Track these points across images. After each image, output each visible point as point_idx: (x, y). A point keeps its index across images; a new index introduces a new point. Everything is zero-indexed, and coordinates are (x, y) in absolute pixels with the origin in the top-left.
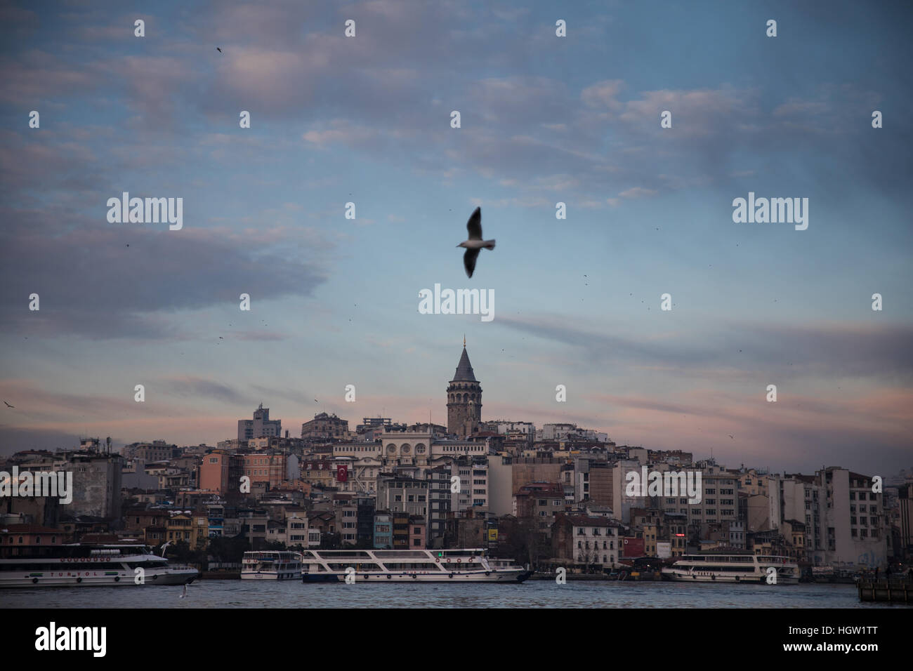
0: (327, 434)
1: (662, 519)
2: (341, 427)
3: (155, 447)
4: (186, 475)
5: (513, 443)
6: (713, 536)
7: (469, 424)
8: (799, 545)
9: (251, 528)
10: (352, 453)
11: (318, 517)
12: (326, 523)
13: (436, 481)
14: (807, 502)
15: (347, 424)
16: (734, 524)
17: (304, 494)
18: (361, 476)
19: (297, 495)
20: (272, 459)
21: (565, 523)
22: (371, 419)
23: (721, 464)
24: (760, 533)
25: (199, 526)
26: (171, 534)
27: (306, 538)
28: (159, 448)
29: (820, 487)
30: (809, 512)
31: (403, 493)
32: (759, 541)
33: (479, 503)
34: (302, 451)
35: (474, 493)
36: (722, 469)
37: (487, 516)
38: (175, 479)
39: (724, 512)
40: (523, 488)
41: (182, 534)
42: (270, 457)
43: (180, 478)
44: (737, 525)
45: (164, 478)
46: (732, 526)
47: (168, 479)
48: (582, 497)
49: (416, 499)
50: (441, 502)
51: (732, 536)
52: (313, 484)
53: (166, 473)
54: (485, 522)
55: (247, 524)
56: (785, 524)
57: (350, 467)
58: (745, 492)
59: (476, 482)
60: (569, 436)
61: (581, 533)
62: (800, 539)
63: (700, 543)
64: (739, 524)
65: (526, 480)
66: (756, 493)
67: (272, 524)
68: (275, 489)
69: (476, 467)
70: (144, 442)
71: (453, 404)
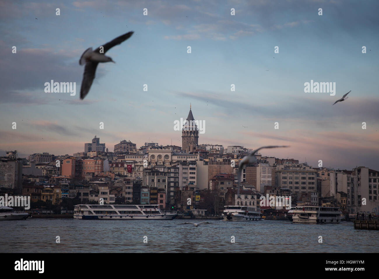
0: (126, 150)
1: (279, 191)
2: (133, 147)
3: (44, 156)
4: (56, 169)
5: (212, 155)
6: (303, 199)
7: (192, 146)
8: (344, 204)
9: (82, 194)
10: (134, 159)
11: (115, 189)
12: (119, 192)
13: (172, 173)
14: (348, 183)
15: (136, 146)
16: (313, 193)
17: (111, 178)
18: (138, 170)
19: (107, 179)
20: (96, 161)
21: (232, 193)
22: (149, 143)
23: (310, 165)
24: (325, 198)
25: (57, 193)
26: (43, 197)
27: (108, 199)
28: (46, 156)
29: (355, 176)
30: (349, 188)
31: (155, 178)
32: (325, 202)
33: (192, 183)
34: (113, 158)
35: (190, 178)
36: (310, 168)
37: (195, 189)
38: (50, 171)
39: (310, 188)
40: (215, 176)
41: (49, 196)
42: (95, 161)
43: (52, 170)
44: (314, 194)
45: (45, 170)
46: (312, 194)
47: (47, 171)
48: (242, 180)
49: (161, 181)
50: (175, 183)
51: (312, 199)
52: (116, 174)
53: (46, 168)
54: (194, 192)
55: (80, 192)
56: (338, 194)
57: (133, 166)
58: (321, 178)
59: (190, 173)
60: (239, 152)
61: (239, 197)
62: (344, 200)
63: (297, 203)
64: (315, 193)
65: (217, 173)
66: (327, 179)
67: (91, 193)
68: (97, 176)
69: (191, 166)
70: (39, 153)
71: (185, 136)
